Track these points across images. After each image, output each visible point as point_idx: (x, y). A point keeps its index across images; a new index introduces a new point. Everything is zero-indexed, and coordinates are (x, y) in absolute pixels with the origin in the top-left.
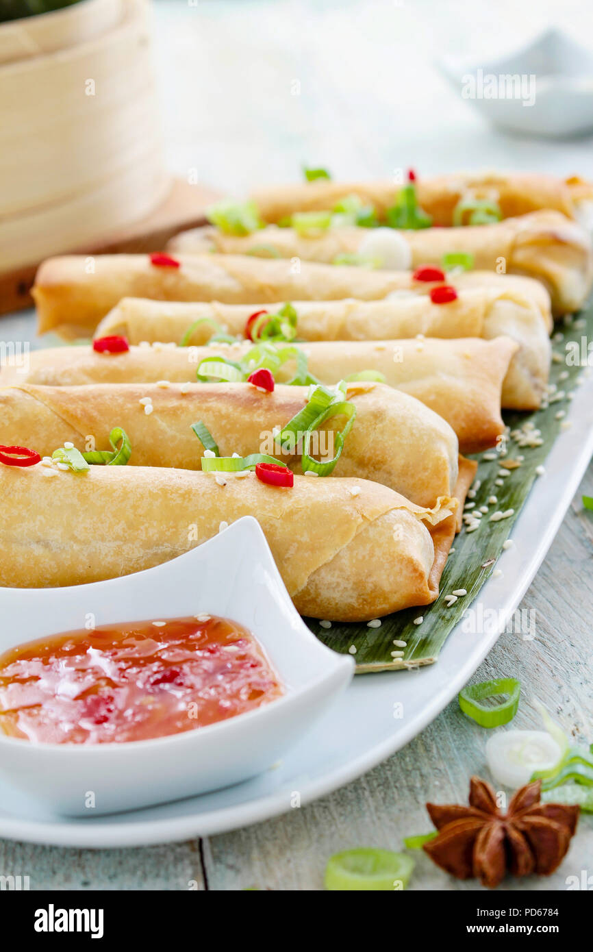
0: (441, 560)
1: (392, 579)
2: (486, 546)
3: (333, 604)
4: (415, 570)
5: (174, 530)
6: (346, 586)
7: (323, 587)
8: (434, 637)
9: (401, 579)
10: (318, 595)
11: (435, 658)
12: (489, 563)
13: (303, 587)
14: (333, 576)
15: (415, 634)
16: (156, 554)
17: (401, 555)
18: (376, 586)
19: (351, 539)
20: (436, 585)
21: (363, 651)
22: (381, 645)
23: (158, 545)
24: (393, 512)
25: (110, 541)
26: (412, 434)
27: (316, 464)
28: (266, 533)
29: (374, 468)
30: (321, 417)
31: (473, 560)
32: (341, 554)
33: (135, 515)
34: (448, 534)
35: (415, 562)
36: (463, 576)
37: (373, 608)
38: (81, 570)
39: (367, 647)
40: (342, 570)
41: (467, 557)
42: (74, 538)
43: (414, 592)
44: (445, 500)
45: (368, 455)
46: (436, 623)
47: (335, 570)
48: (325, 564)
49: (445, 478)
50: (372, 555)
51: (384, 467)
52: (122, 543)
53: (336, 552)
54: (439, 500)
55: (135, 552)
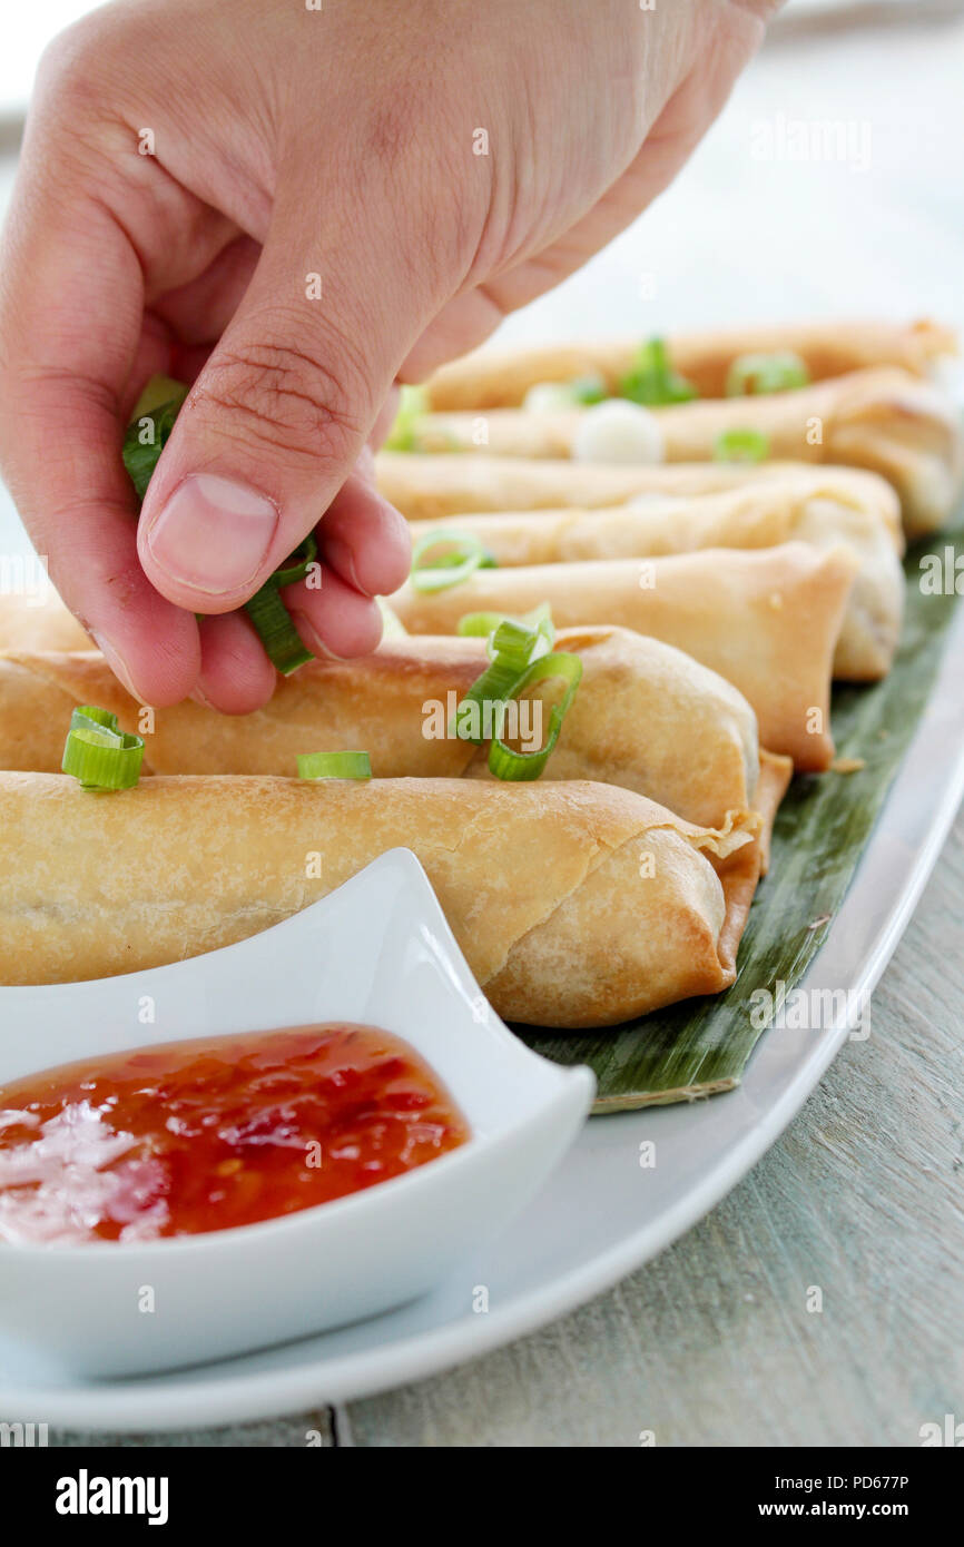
0: (738, 919)
1: (653, 948)
2: (815, 896)
3: (554, 995)
4: (694, 930)
5: (273, 877)
6: (576, 963)
7: (534, 966)
8: (732, 1046)
9: (669, 947)
10: (527, 980)
11: (736, 1081)
12: (820, 922)
13: (501, 967)
14: (551, 947)
15: (699, 1043)
16: (242, 920)
17: (668, 905)
18: (626, 961)
19: (581, 881)
20: (732, 961)
21: (610, 1075)
22: (638, 1064)
23: (245, 905)
24: (651, 833)
25: (162, 901)
26: (678, 707)
27: (520, 759)
28: (431, 876)
29: (616, 764)
30: (521, 680)
31: (792, 919)
32: (564, 909)
33: (205, 855)
34: (747, 875)
35: (693, 916)
36: (778, 945)
37: (622, 1000)
38: (114, 953)
39: (615, 1069)
40: (565, 936)
41: (782, 914)
42: (99, 898)
43: (694, 969)
44: (740, 816)
45: (604, 743)
46: (734, 1022)
47: (554, 935)
48: (537, 927)
49: (737, 779)
50: (617, 907)
51: (633, 763)
52: (183, 904)
53: (555, 906)
54: (729, 816)
55: (206, 917)
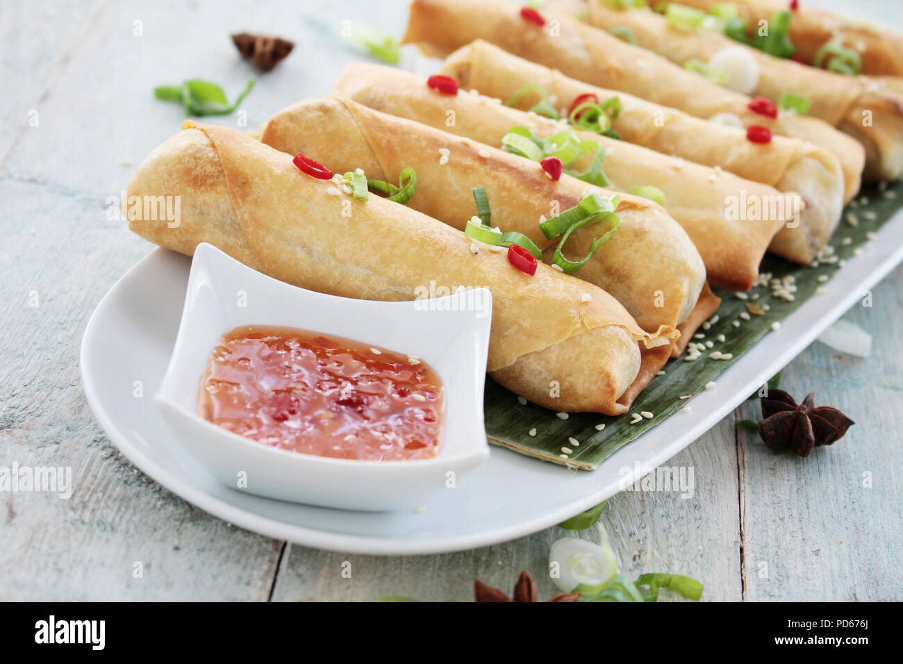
0: (645, 380)
1: (587, 385)
2: (693, 380)
3: (532, 387)
4: (609, 385)
5: (418, 277)
6: (547, 376)
7: (527, 370)
8: (606, 447)
9: (594, 388)
10: (521, 375)
11: (594, 467)
12: (687, 397)
13: (510, 364)
14: (539, 364)
15: (592, 438)
16: (397, 292)
17: (602, 368)
18: (571, 386)
19: (565, 339)
20: (630, 401)
21: (541, 437)
22: (558, 436)
23: (401, 285)
24: (611, 328)
25: (362, 268)
26: (662, 262)
27: (564, 261)
28: (495, 308)
29: (619, 279)
30: (586, 220)
31: (675, 388)
32: (552, 348)
33: (391, 253)
34: (661, 359)
35: (611, 378)
36: (659, 400)
37: (563, 403)
38: (331, 283)
39: (546, 434)
40: (547, 362)
41: (672, 383)
42: (334, 255)
43: (601, 403)
44: (669, 329)
45: (616, 266)
46: (614, 434)
47: (542, 360)
48: (536, 352)
49: (676, 310)
50: (577, 359)
51: (628, 281)
52: (372, 273)
53: (548, 345)
54: (661, 327)
55: (381, 285)
